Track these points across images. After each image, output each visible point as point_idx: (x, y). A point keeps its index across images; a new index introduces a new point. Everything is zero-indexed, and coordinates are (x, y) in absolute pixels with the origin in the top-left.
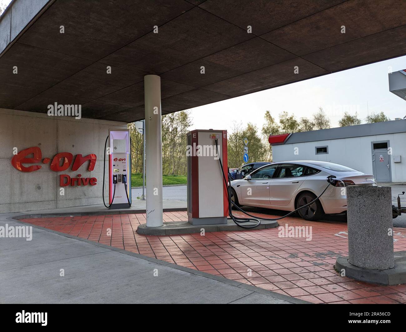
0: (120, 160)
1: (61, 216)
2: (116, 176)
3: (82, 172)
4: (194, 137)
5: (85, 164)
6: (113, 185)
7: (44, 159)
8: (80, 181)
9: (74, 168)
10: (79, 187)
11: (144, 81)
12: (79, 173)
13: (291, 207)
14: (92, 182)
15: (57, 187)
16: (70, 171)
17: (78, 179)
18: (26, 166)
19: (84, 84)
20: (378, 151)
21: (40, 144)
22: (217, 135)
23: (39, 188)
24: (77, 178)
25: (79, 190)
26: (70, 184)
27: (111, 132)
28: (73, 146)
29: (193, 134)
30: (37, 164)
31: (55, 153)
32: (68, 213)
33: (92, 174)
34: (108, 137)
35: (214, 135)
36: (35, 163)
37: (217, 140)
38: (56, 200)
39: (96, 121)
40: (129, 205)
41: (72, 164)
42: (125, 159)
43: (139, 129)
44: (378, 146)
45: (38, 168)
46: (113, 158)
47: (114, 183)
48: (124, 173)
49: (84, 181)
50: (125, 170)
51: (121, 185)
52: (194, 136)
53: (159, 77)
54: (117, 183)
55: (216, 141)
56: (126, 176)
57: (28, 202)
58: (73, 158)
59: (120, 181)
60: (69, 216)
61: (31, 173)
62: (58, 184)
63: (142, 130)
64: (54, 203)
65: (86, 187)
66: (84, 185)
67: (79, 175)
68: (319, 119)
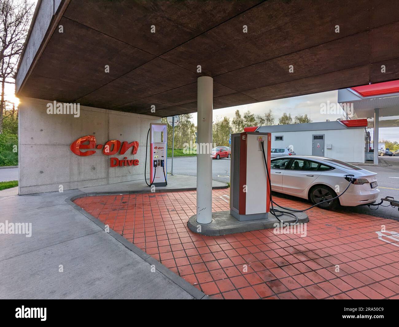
0: (159, 148)
1: (112, 195)
2: (156, 161)
3: (128, 155)
4: (243, 139)
5: (130, 149)
6: (154, 168)
7: (97, 146)
8: (126, 162)
9: (122, 152)
10: (125, 167)
11: (197, 82)
12: (125, 156)
13: (305, 195)
14: (135, 163)
15: (108, 167)
16: (118, 155)
17: (125, 160)
18: (83, 151)
19: (137, 83)
20: (316, 140)
21: (94, 133)
22: (264, 138)
23: (94, 169)
24: (123, 160)
25: (125, 169)
26: (119, 165)
27: (153, 126)
28: (121, 135)
29: (243, 136)
30: (92, 150)
31: (107, 140)
32: (119, 192)
33: (135, 157)
34: (150, 129)
35: (261, 137)
36: (90, 149)
37: (264, 141)
38: (107, 177)
39: (139, 115)
40: (165, 184)
41: (120, 150)
42: (163, 148)
43: (170, 122)
44: (316, 137)
45: (94, 152)
46: (153, 146)
47: (154, 166)
48: (162, 159)
49: (129, 163)
50: (163, 157)
51: (160, 168)
52: (243, 137)
53: (212, 79)
54: (156, 166)
55: (262, 143)
56: (163, 161)
57: (85, 180)
58: (121, 145)
59: (159, 165)
60: (119, 194)
61: (88, 156)
62: (109, 165)
63: (172, 123)
64: (106, 180)
65: (130, 167)
66: (129, 165)
67: (125, 158)
68: (268, 117)
